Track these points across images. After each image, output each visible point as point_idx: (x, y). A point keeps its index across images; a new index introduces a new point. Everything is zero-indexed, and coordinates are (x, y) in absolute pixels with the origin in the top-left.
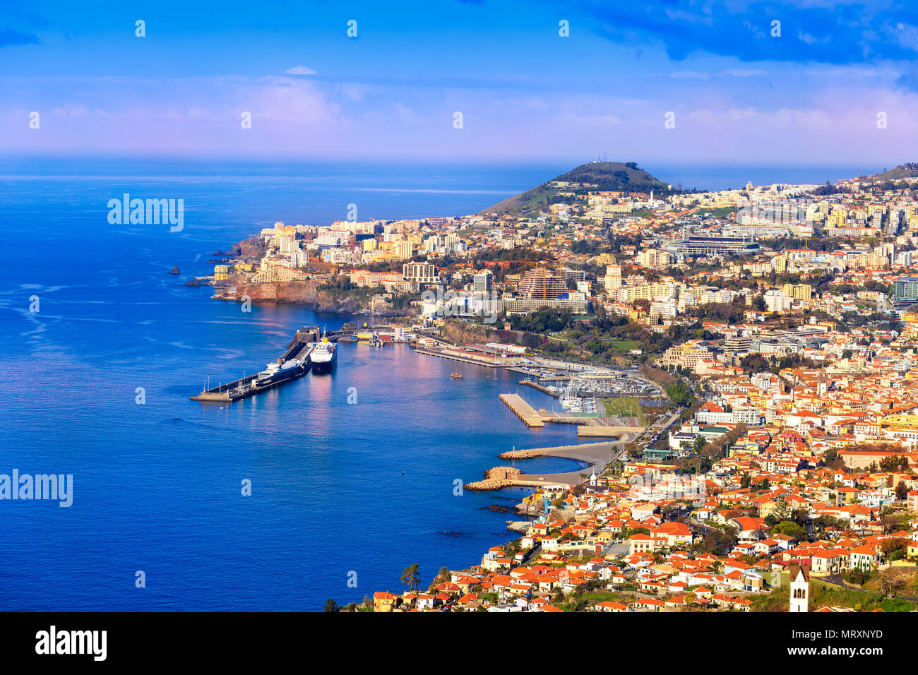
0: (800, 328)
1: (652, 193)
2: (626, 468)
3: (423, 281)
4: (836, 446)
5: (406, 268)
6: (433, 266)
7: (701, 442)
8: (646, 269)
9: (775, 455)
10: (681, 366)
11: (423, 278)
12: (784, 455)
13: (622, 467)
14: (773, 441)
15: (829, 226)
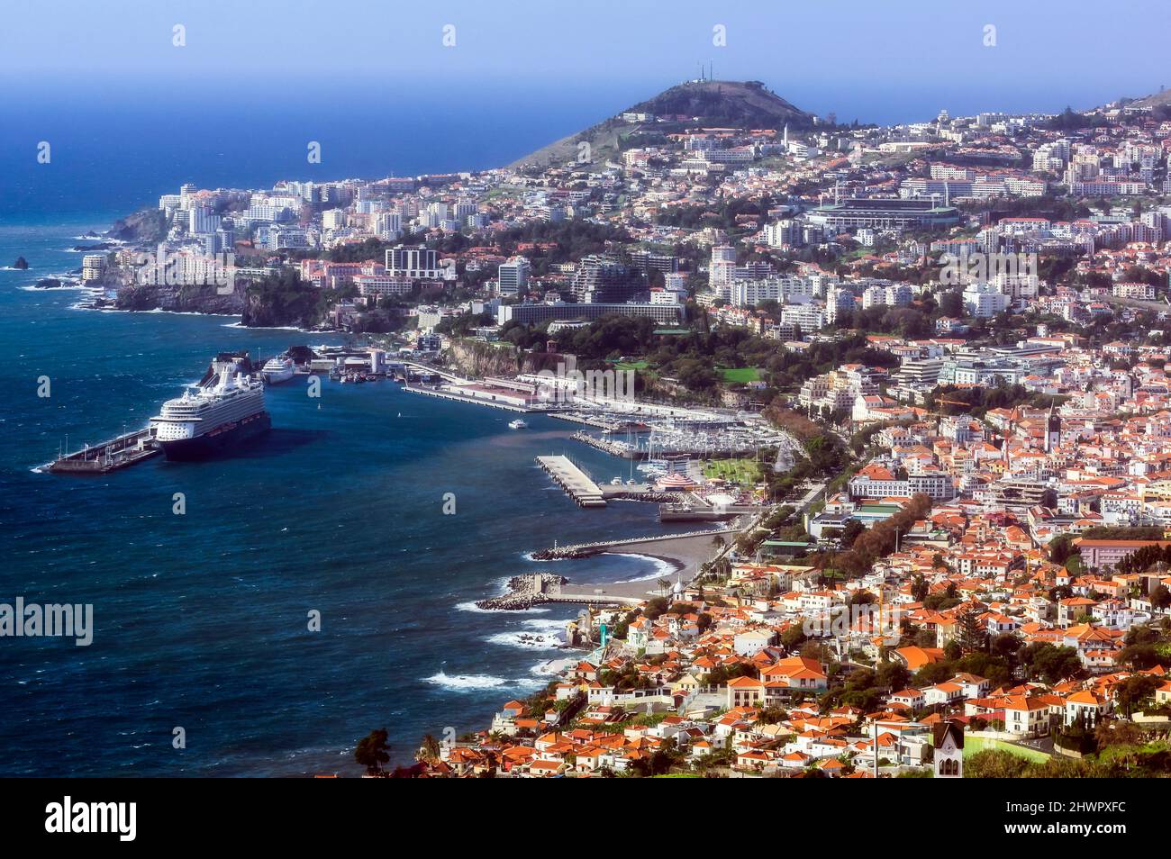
0: (1020, 344)
1: (786, 129)
2: (734, 572)
3: (418, 276)
4: (1070, 532)
5: (390, 254)
6: (434, 251)
7: (855, 529)
8: (775, 252)
9: (972, 548)
10: (828, 408)
11: (418, 272)
12: (987, 548)
13: (729, 569)
14: (971, 525)
15: (1070, 179)
